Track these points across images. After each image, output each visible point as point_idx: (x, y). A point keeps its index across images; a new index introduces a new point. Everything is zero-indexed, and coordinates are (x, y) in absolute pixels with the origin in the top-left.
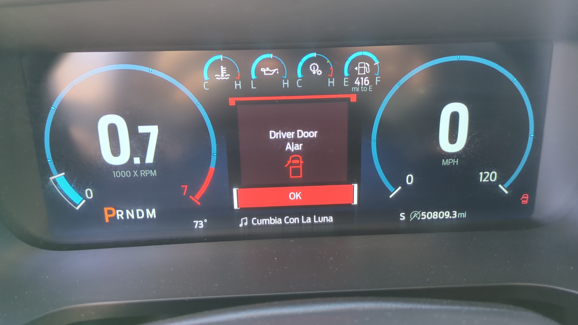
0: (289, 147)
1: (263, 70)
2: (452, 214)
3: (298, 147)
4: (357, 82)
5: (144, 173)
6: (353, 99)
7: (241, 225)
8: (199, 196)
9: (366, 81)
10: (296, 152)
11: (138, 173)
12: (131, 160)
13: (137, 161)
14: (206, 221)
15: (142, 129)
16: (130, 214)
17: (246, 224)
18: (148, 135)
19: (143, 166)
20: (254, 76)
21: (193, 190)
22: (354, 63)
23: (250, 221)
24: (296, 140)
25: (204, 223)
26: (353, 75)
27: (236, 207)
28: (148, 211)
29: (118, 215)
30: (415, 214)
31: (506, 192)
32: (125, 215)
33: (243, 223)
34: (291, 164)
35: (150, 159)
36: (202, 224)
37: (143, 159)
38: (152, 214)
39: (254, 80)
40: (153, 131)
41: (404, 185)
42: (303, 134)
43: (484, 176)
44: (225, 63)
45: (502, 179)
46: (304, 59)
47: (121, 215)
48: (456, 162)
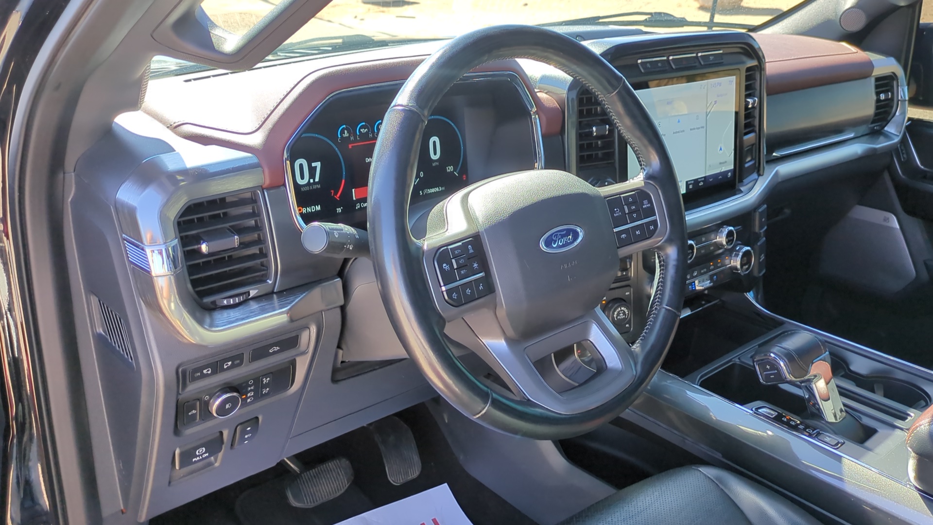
1: (361, 130)
2: (439, 189)
5: (315, 187)
7: (357, 208)
8: (338, 195)
11: (312, 187)
12: (309, 181)
13: (312, 181)
14: (342, 208)
15: (314, 165)
16: (309, 210)
17: (359, 207)
18: (316, 167)
19: (315, 183)
20: (358, 134)
21: (336, 194)
23: (360, 205)
25: (341, 209)
27: (354, 199)
28: (317, 206)
29: (304, 211)
30: (426, 191)
31: (457, 175)
32: (307, 211)
33: (358, 207)
35: (317, 180)
36: (340, 210)
37: (314, 180)
38: (318, 208)
39: (359, 135)
40: (318, 165)
41: (420, 177)
43: (449, 168)
44: (346, 129)
45: (455, 170)
46: (377, 124)
47: (305, 211)
48: (438, 164)
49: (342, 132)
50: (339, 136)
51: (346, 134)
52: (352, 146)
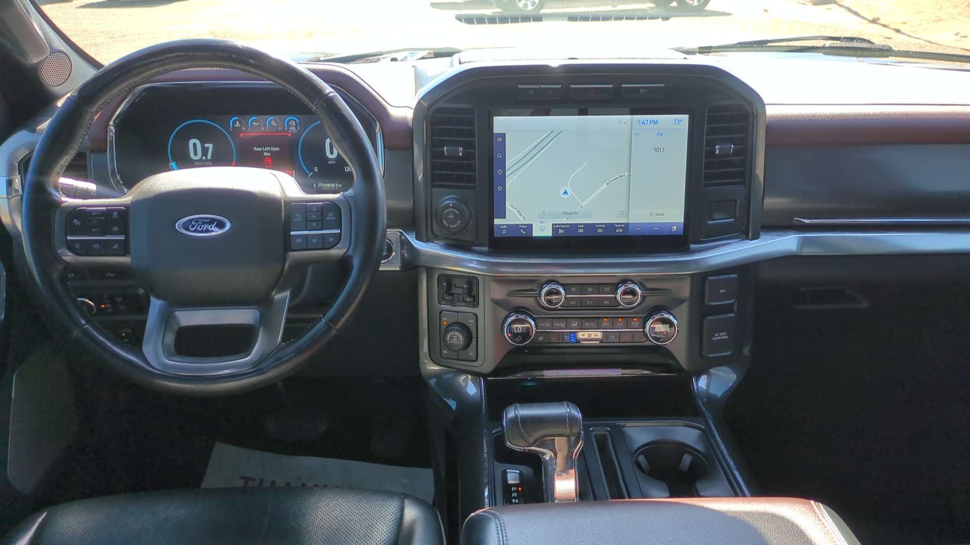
0: (265, 154)
1: (253, 123)
2: (335, 185)
3: (269, 154)
4: (290, 129)
5: (207, 163)
6: (290, 135)
9: (294, 128)
10: (268, 156)
11: (205, 163)
12: (202, 158)
13: (204, 158)
15: (206, 145)
18: (209, 147)
19: (206, 160)
20: (250, 125)
22: (289, 121)
24: (268, 151)
26: (289, 126)
30: (320, 185)
34: (266, 161)
35: (209, 158)
37: (206, 157)
39: (250, 127)
41: (314, 171)
42: (274, 149)
43: (347, 169)
44: (238, 120)
46: (269, 119)
48: (334, 162)
49: (235, 122)
50: (231, 125)
51: (238, 125)
52: (243, 135)
